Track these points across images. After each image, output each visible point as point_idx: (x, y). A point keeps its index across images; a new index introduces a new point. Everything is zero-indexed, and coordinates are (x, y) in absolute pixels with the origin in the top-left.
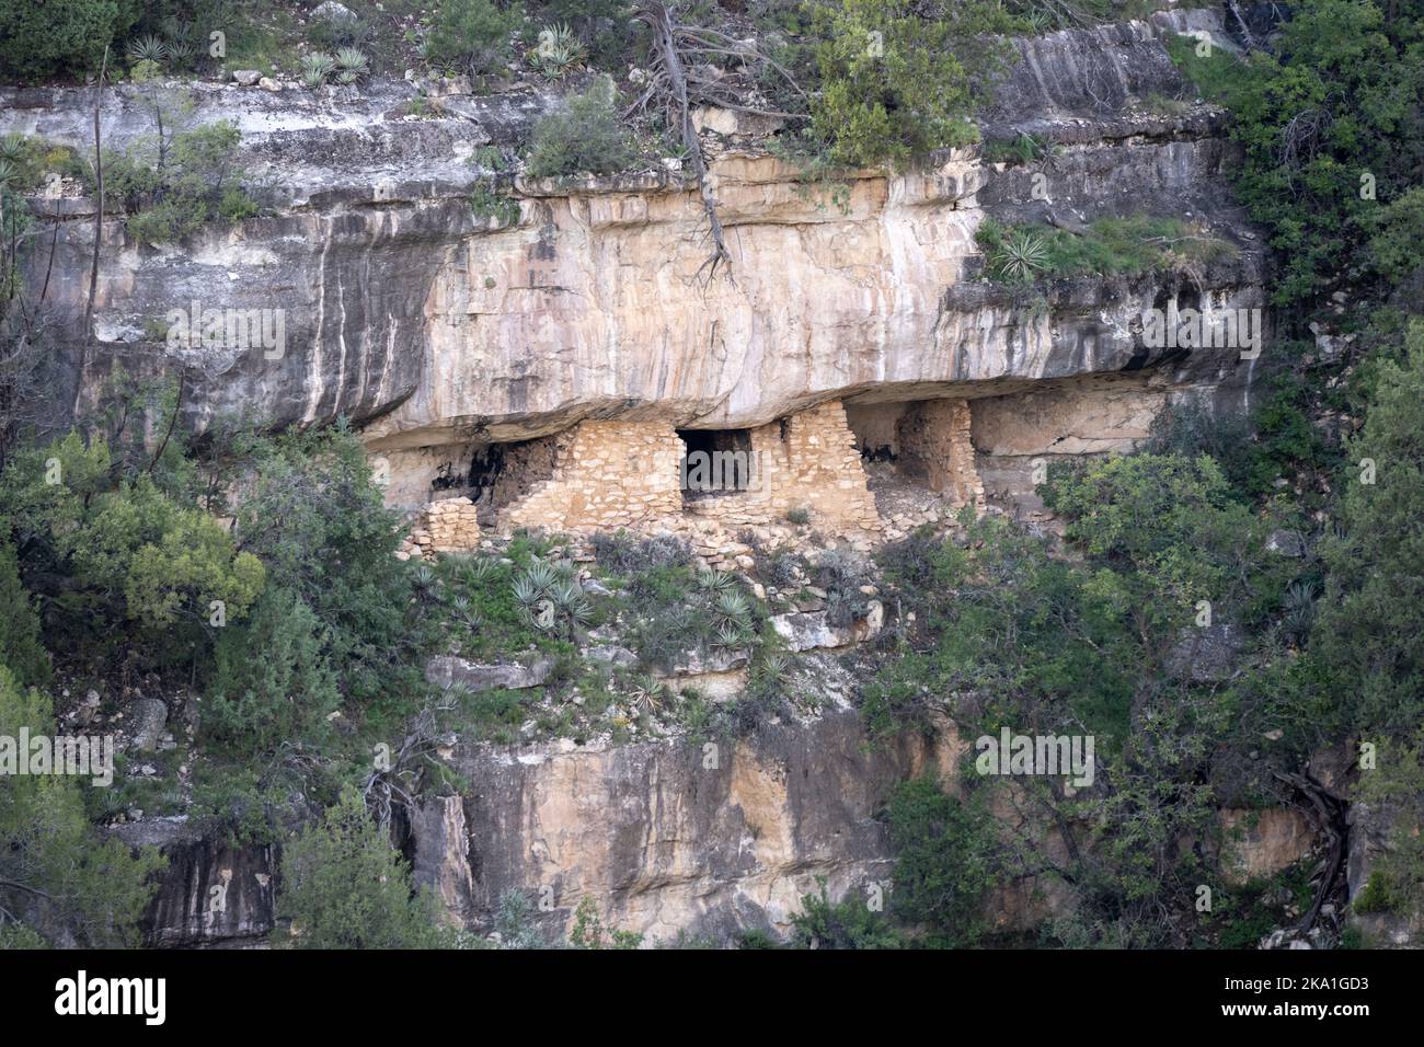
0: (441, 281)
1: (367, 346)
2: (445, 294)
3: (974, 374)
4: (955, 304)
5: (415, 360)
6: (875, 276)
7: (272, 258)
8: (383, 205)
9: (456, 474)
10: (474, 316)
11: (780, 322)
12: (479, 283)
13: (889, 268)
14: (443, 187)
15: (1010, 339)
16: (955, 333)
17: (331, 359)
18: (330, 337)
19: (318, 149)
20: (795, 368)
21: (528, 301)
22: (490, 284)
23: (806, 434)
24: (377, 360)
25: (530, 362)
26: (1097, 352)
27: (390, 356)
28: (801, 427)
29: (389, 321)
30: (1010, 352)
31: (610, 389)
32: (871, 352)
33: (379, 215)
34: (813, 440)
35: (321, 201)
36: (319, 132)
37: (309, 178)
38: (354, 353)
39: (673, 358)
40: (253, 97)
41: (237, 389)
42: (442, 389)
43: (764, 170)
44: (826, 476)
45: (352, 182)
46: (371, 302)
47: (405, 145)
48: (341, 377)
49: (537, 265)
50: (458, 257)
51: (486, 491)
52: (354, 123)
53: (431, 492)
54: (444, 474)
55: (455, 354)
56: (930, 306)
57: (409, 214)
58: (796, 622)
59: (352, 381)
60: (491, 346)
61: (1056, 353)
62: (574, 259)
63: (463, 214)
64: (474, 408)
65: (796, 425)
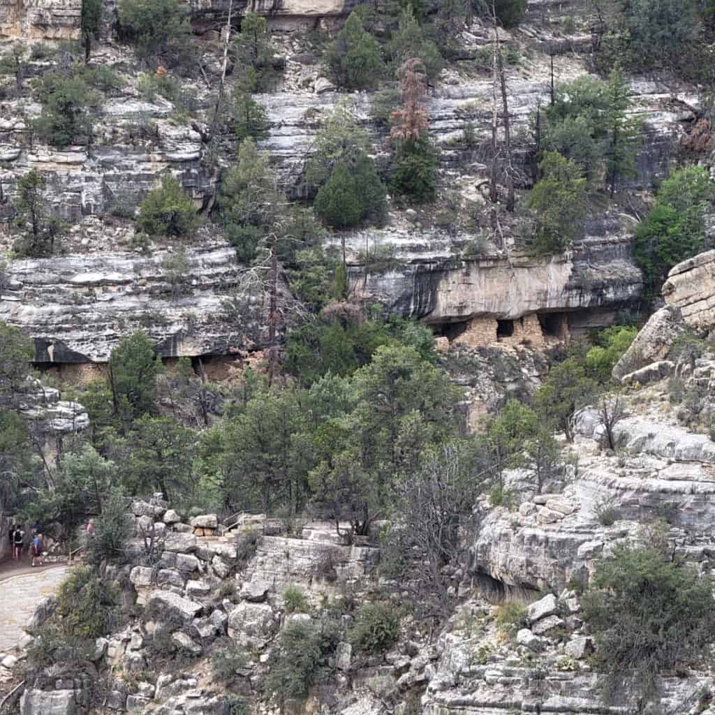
0: (441, 282)
1: (424, 298)
2: (442, 285)
3: (571, 306)
4: (568, 288)
5: (434, 301)
6: (547, 280)
7: (403, 276)
8: (429, 263)
10: (449, 291)
11: (523, 292)
12: (451, 282)
13: (551, 278)
14: (444, 258)
15: (580, 297)
16: (567, 295)
17: (416, 301)
18: (416, 296)
19: (415, 249)
20: (527, 304)
21: (463, 287)
22: (454, 283)
23: (527, 321)
24: (426, 302)
25: (464, 302)
26: (602, 300)
27: (429, 301)
29: (429, 292)
30: (580, 300)
31: (483, 309)
32: (545, 300)
33: (428, 265)
34: (529, 323)
35: (414, 262)
36: (413, 244)
37: (411, 256)
38: (421, 300)
39: (497, 301)
40: (396, 234)
41: (395, 309)
42: (441, 309)
43: (522, 253)
44: (532, 332)
45: (420, 257)
46: (425, 288)
47: (433, 247)
48: (418, 306)
49: (465, 278)
50: (446, 275)
51: (451, 335)
52: (421, 242)
53: (434, 336)
55: (445, 300)
56: (561, 287)
57: (435, 265)
58: (529, 369)
59: (420, 307)
60: (455, 299)
61: (592, 301)
62: (474, 276)
63: (448, 265)
64: (449, 314)
65: (525, 319)
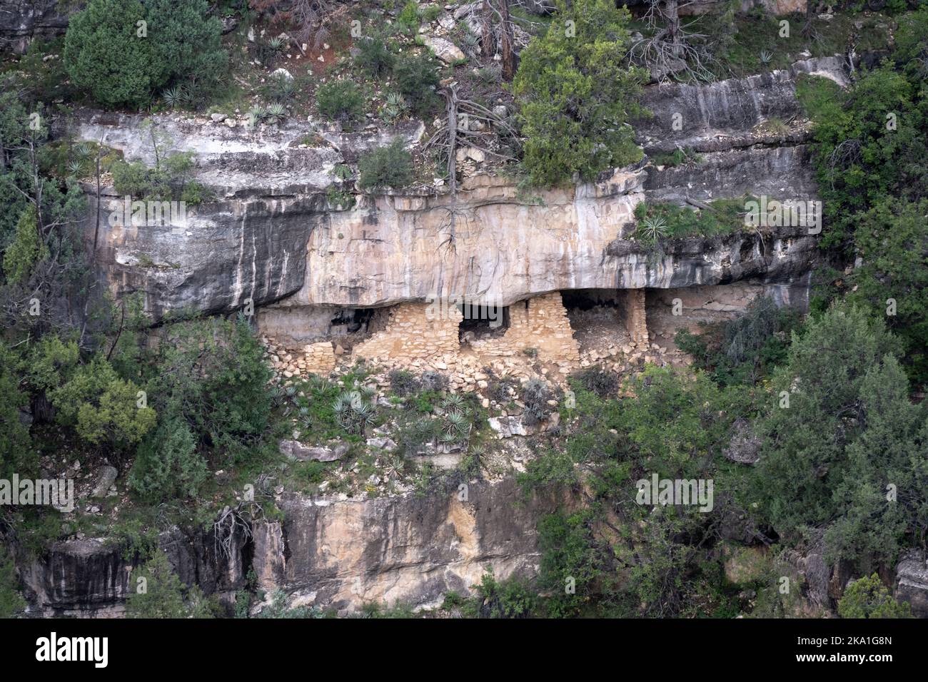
0: (316, 232)
1: (270, 266)
2: (318, 240)
3: (627, 286)
4: (612, 252)
5: (300, 271)
6: (568, 235)
7: (212, 224)
8: (277, 197)
9: (346, 316)
10: (332, 253)
11: (513, 256)
12: (335, 235)
13: (576, 231)
14: (311, 188)
15: (648, 269)
16: (614, 266)
17: (247, 276)
18: (246, 263)
19: (248, 164)
20: (521, 282)
21: (363, 246)
22: (341, 237)
23: (537, 309)
24: (276, 274)
25: (359, 280)
26: (702, 276)
27: (284, 271)
28: (535, 305)
29: (283, 254)
30: (648, 276)
31: (406, 294)
32: (566, 274)
33: (274, 202)
34: (541, 312)
35: (242, 194)
36: (251, 154)
37: (239, 180)
38: (261, 271)
39: (446, 276)
40: (218, 130)
41: (187, 293)
42: (314, 290)
43: (501, 181)
44: (548, 331)
45: (260, 184)
46: (272, 244)
47: (296, 162)
48: (253, 284)
49: (367, 227)
50: (324, 220)
51: (364, 325)
52: (270, 149)
53: (330, 326)
54: (339, 317)
55: (321, 271)
56: (598, 253)
57: (292, 202)
59: (261, 285)
60: (340, 270)
61: (675, 276)
62: (389, 224)
63: (323, 202)
64: (331, 300)
65: (532, 304)
